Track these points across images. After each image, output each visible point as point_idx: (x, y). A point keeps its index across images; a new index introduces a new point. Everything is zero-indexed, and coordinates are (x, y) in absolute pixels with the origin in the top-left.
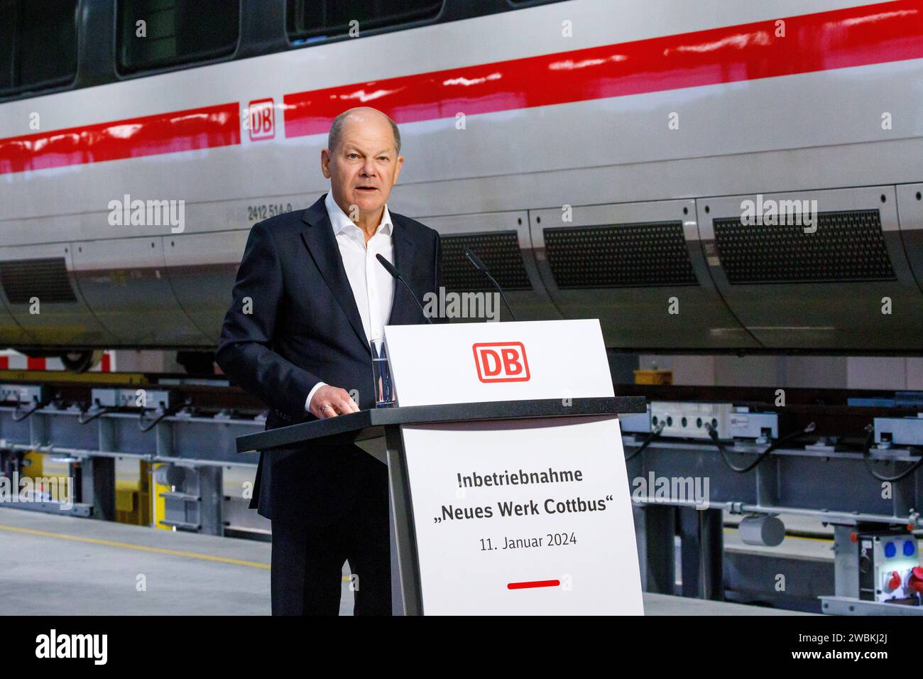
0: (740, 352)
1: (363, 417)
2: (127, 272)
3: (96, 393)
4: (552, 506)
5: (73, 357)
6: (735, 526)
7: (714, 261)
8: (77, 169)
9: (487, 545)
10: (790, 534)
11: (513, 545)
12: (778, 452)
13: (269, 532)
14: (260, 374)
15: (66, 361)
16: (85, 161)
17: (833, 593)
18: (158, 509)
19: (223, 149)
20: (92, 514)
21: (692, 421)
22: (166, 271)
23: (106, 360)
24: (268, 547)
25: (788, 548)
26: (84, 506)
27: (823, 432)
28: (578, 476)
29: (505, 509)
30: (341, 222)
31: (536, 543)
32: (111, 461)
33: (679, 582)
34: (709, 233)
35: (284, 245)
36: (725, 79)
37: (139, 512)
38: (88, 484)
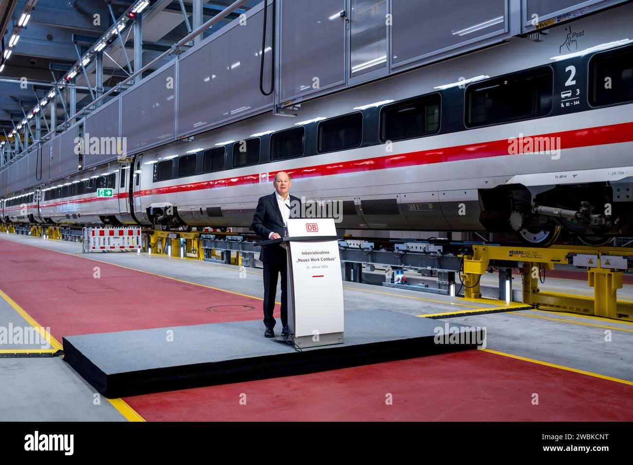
0: (366, 229)
1: (281, 239)
2: (234, 210)
3: (227, 237)
4: (322, 259)
5: (223, 229)
6: (364, 267)
7: (361, 210)
8: (223, 188)
9: (308, 268)
10: (377, 269)
11: (314, 267)
12: (374, 251)
13: (263, 267)
14: (259, 230)
15: (221, 230)
16: (226, 186)
17: (385, 282)
18: (240, 262)
19: (255, 184)
20: (226, 263)
21: (355, 244)
22: (242, 210)
23: (230, 230)
24: (263, 270)
25: (376, 272)
26: (224, 261)
27: (384, 247)
28: (328, 253)
29: (312, 260)
30: (278, 197)
31: (319, 267)
32: (230, 251)
33: (352, 279)
34: (360, 203)
35: (266, 202)
36: (364, 170)
37: (236, 262)
38: (225, 256)
